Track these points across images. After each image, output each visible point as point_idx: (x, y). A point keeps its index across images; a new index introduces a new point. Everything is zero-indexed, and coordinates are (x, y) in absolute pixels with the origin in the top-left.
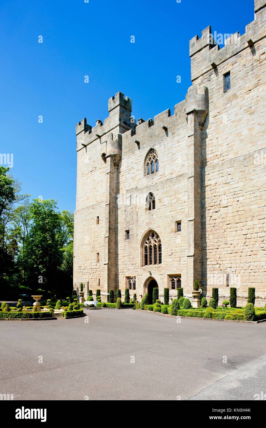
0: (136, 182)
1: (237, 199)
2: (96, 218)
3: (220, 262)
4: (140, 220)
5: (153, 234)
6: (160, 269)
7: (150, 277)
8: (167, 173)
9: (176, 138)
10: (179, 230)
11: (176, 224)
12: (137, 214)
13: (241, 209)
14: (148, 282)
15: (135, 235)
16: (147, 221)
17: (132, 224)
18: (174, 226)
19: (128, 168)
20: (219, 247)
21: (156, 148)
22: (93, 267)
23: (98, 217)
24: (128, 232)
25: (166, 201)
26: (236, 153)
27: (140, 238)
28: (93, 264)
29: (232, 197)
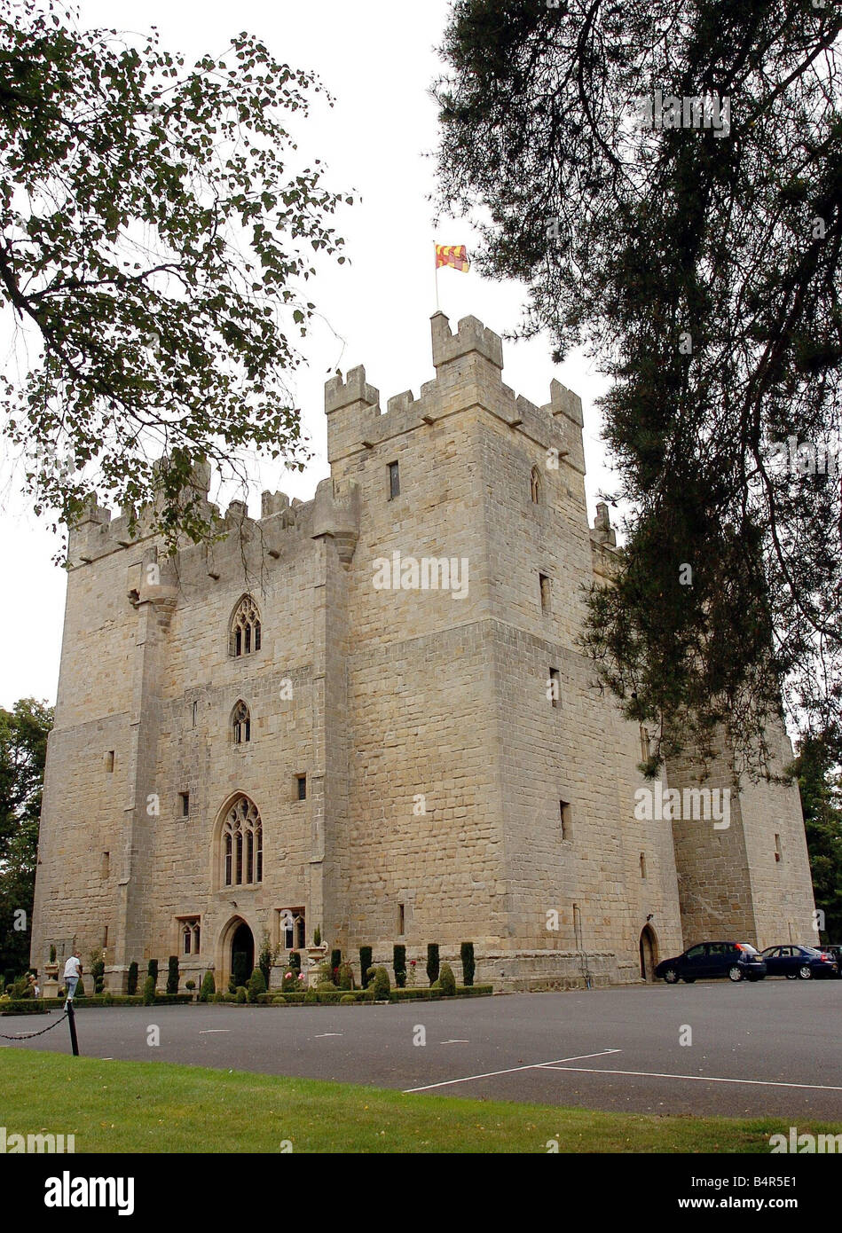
0: (208, 670)
1: (415, 730)
2: (106, 755)
3: (384, 876)
4: (216, 767)
5: (246, 802)
6: (259, 894)
7: (237, 918)
8: (278, 656)
9: (299, 579)
10: (302, 796)
11: (297, 781)
12: (208, 750)
13: (422, 753)
14: (231, 932)
15: (202, 806)
16: (231, 771)
17: (197, 777)
18: (290, 787)
19: (193, 633)
20: (382, 840)
21: (256, 593)
22: (91, 892)
23: (112, 753)
24: (185, 796)
25: (274, 722)
26: (412, 631)
27: (214, 812)
28: (90, 884)
29: (404, 725)
